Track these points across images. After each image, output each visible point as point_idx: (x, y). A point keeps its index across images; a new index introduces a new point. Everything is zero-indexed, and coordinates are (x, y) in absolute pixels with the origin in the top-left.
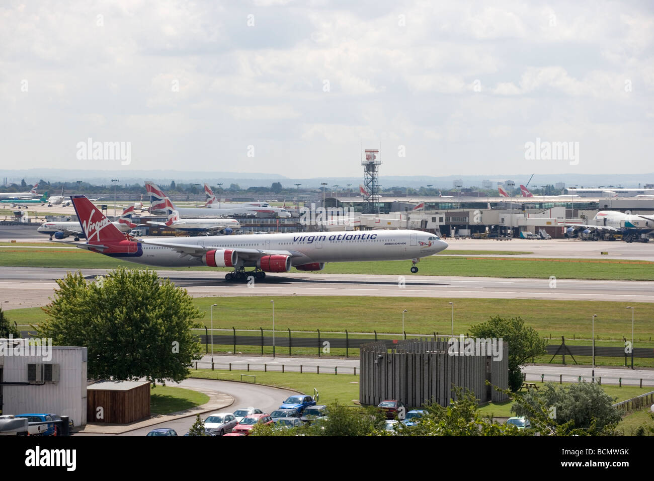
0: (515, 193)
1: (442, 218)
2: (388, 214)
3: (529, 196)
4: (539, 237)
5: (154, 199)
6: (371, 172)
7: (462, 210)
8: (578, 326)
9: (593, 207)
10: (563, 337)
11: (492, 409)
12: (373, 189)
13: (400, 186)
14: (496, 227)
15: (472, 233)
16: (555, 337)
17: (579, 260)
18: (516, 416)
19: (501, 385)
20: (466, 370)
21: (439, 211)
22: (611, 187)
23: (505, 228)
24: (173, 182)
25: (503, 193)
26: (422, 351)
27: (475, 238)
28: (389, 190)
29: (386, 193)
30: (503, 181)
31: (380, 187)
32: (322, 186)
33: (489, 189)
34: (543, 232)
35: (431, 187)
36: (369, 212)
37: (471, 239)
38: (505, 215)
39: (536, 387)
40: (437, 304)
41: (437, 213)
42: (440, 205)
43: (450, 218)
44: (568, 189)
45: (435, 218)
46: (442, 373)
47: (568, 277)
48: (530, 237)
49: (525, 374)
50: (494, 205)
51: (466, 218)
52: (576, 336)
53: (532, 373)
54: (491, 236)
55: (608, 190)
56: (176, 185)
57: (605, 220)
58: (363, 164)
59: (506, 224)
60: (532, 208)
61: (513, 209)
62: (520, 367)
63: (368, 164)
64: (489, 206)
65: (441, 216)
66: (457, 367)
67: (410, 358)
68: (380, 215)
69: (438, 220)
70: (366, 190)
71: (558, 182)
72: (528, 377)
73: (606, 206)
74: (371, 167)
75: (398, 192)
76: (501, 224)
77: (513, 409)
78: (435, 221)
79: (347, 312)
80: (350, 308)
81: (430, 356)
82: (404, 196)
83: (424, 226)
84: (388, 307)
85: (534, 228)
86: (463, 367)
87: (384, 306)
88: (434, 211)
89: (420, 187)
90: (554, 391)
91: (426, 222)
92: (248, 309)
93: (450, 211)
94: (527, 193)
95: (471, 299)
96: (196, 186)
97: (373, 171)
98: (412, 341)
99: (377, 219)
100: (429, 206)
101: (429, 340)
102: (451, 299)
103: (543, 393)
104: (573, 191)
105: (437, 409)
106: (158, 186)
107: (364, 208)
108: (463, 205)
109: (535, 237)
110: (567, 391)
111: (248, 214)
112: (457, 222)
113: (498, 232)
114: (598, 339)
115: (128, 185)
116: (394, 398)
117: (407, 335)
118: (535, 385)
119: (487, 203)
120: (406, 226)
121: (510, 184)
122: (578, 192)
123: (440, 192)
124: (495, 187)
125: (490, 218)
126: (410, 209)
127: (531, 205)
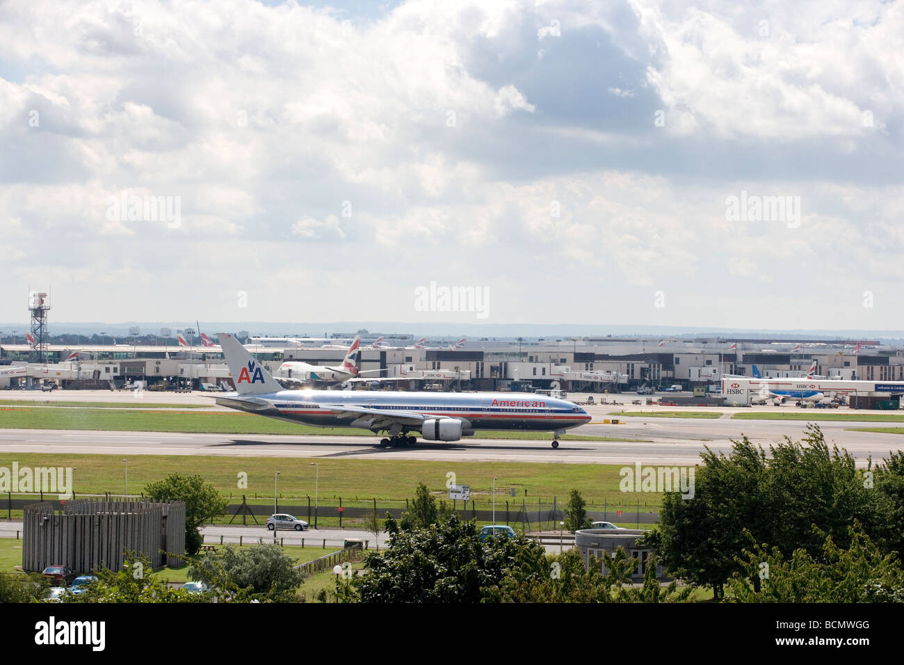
0: (197, 341)
1: (117, 368)
3: (210, 345)
4: (221, 389)
6: (40, 318)
7: (138, 360)
8: (260, 484)
9: (276, 357)
10: (244, 496)
11: (167, 574)
12: (41, 336)
13: (71, 334)
14: (175, 378)
15: (148, 384)
16: (235, 496)
18: (193, 581)
19: (177, 547)
20: (139, 531)
21: (114, 361)
22: (296, 336)
23: (184, 379)
25: (182, 341)
26: (92, 512)
27: (152, 390)
28: (59, 337)
29: (56, 340)
30: (183, 329)
31: (49, 334)
33: (168, 337)
34: (225, 384)
35: (105, 334)
37: (147, 392)
38: (185, 365)
39: (214, 550)
40: (110, 461)
41: (111, 363)
42: (114, 354)
43: (125, 368)
44: (252, 339)
45: (109, 368)
46: (114, 536)
48: (211, 389)
49: (203, 536)
50: (173, 354)
51: (142, 369)
52: (258, 495)
53: (210, 534)
54: (170, 388)
55: (293, 340)
57: (290, 371)
58: (30, 309)
59: (185, 375)
60: (213, 358)
61: (193, 358)
62: (199, 528)
63: (36, 310)
64: (167, 355)
65: (115, 366)
66: (130, 529)
67: (79, 521)
69: (112, 370)
70: (33, 337)
71: (241, 331)
72: (206, 539)
73: (291, 356)
74: (39, 312)
75: (68, 340)
76: (180, 375)
77: (189, 573)
78: (109, 372)
81: (101, 518)
82: (75, 344)
83: (96, 377)
85: (215, 379)
86: (136, 529)
88: (108, 361)
89: (92, 335)
90: (233, 554)
91: (99, 372)
93: (125, 361)
94: (208, 342)
95: (147, 455)
97: (42, 317)
98: (81, 501)
99: (45, 368)
100: (103, 355)
101: (100, 501)
102: (125, 456)
103: (222, 556)
104: (257, 340)
105: (108, 575)
107: (30, 356)
108: (140, 355)
109: (216, 389)
110: (247, 553)
112: (132, 373)
113: (176, 383)
114: (281, 497)
116: (60, 563)
117: (76, 495)
118: (213, 547)
119: (165, 353)
120: (76, 377)
121: (190, 332)
122: (262, 342)
123: (114, 340)
124: (174, 335)
125: (168, 368)
126: (82, 358)
127: (213, 355)
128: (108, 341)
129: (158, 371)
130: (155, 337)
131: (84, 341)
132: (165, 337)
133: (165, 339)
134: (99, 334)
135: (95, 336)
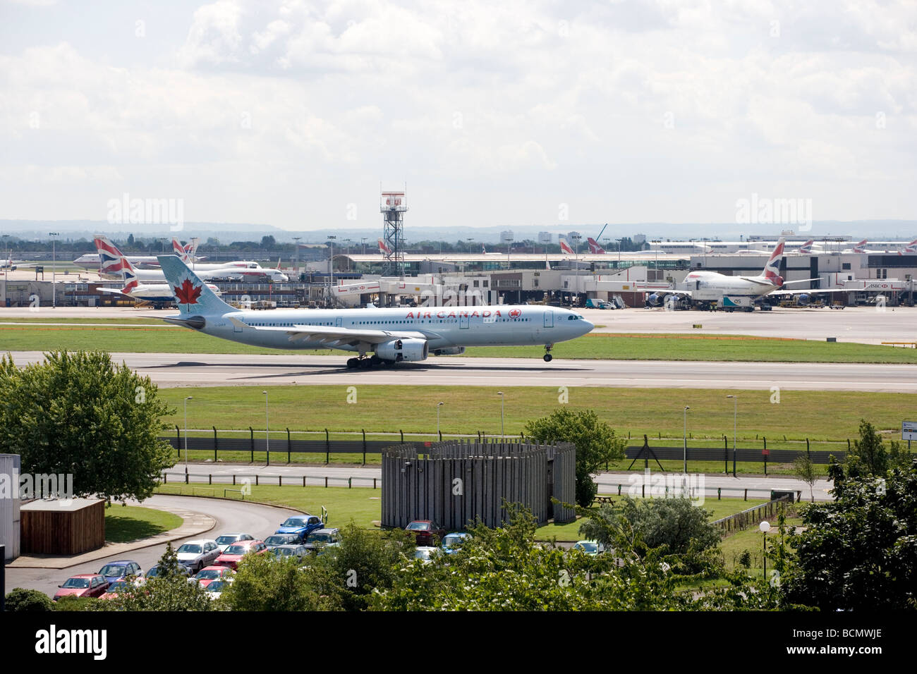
0: (582, 249)
1: (487, 281)
2: (416, 276)
3: (600, 252)
4: (615, 307)
5: (107, 258)
6: (394, 222)
7: (512, 271)
8: (665, 421)
9: (681, 265)
10: (645, 436)
11: (553, 530)
12: (396, 243)
13: (431, 241)
14: (558, 293)
16: (635, 436)
17: (666, 336)
18: (586, 539)
19: (566, 498)
20: (520, 479)
21: (483, 273)
22: (705, 240)
23: (569, 294)
24: (131, 235)
25: (566, 248)
26: (463, 456)
28: (417, 245)
29: (413, 249)
30: (566, 233)
31: (406, 241)
32: (329, 240)
33: (548, 243)
34: (619, 300)
35: (472, 241)
36: (391, 275)
38: (569, 277)
39: (611, 502)
40: (483, 394)
41: (480, 275)
42: (484, 264)
43: (497, 281)
44: (651, 243)
45: (478, 281)
46: (490, 484)
47: (651, 358)
48: (602, 306)
49: (597, 484)
50: (555, 264)
51: (518, 282)
52: (662, 434)
53: (605, 482)
54: (550, 303)
55: (701, 245)
56: (135, 241)
57: (698, 283)
58: (382, 212)
59: (570, 289)
60: (604, 268)
61: (579, 269)
62: (592, 475)
63: (389, 212)
64: (548, 265)
65: (485, 279)
66: (509, 477)
67: (448, 466)
68: (405, 278)
69: (481, 284)
70: (386, 245)
71: (637, 234)
72: (600, 489)
73: (699, 264)
74: (393, 215)
75: (428, 248)
76: (563, 289)
77: (581, 531)
78: (478, 286)
81: (473, 462)
82: (437, 252)
84: (417, 398)
85: (606, 293)
86: (517, 476)
87: (411, 398)
88: (476, 273)
89: (457, 241)
90: (634, 507)
91: (466, 287)
92: (232, 403)
93: (497, 272)
94: (597, 249)
95: (526, 387)
96: (162, 241)
97: (396, 220)
98: (450, 442)
99: (402, 283)
100: (470, 265)
101: (473, 442)
102: (500, 388)
103: (621, 509)
104: (656, 246)
105: (485, 532)
106: (112, 242)
107: (383, 268)
108: (514, 265)
109: (608, 306)
110: (651, 505)
112: (506, 287)
113: (560, 299)
114: (691, 437)
116: (426, 518)
117: (442, 435)
118: (609, 498)
119: (545, 262)
121: (575, 236)
122: (663, 247)
124: (555, 241)
125: (549, 281)
126: (445, 270)
127: (604, 264)
128: (477, 248)
129: (537, 284)
130: (531, 243)
132: (544, 243)
133: (546, 245)
134: (464, 240)
135: (461, 242)
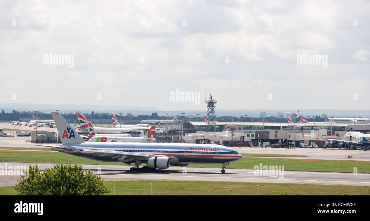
0: (298, 120)
1: (253, 135)
2: (221, 132)
3: (306, 122)
4: (311, 147)
5: (82, 122)
6: (211, 107)
7: (265, 130)
9: (342, 129)
12: (212, 117)
13: (228, 116)
14: (286, 140)
15: (271, 144)
17: (335, 161)
21: (252, 131)
22: (355, 117)
23: (291, 141)
24: (93, 112)
25: (290, 120)
27: (273, 147)
28: (222, 118)
29: (220, 120)
30: (290, 113)
31: (217, 116)
32: (182, 115)
33: (282, 118)
34: (314, 144)
35: (247, 116)
36: (210, 131)
37: (270, 148)
38: (291, 133)
40: (250, 186)
41: (250, 132)
42: (252, 127)
43: (258, 135)
44: (329, 118)
45: (249, 135)
47: (328, 171)
48: (306, 147)
50: (285, 127)
51: (267, 135)
54: (283, 146)
55: (353, 119)
56: (94, 114)
57: (351, 137)
58: (206, 102)
59: (291, 139)
60: (307, 129)
61: (296, 130)
63: (209, 103)
64: (281, 128)
65: (253, 134)
68: (216, 133)
69: (251, 136)
70: (208, 118)
71: (323, 114)
73: (352, 129)
74: (211, 104)
75: (227, 119)
76: (288, 139)
78: (249, 137)
79: (196, 191)
80: (197, 188)
82: (231, 121)
83: (242, 139)
84: (220, 188)
85: (308, 142)
87: (218, 187)
88: (248, 131)
89: (240, 116)
91: (244, 137)
92: (136, 188)
93: (258, 131)
94: (304, 121)
95: (270, 183)
96: (106, 114)
97: (212, 106)
99: (215, 135)
100: (246, 127)
102: (258, 184)
104: (332, 120)
106: (84, 114)
107: (206, 128)
108: (266, 127)
109: (309, 147)
111: (137, 132)
112: (262, 138)
113: (286, 143)
115: (66, 114)
119: (280, 126)
120: (231, 140)
121: (294, 115)
122: (335, 120)
123: (252, 119)
124: (285, 117)
125: (282, 135)
126: (234, 129)
127: (307, 128)
128: (249, 120)
129: (276, 136)
130: (274, 118)
131: (235, 119)
132: (280, 117)
133: (280, 119)
134: (244, 116)
135: (242, 117)
